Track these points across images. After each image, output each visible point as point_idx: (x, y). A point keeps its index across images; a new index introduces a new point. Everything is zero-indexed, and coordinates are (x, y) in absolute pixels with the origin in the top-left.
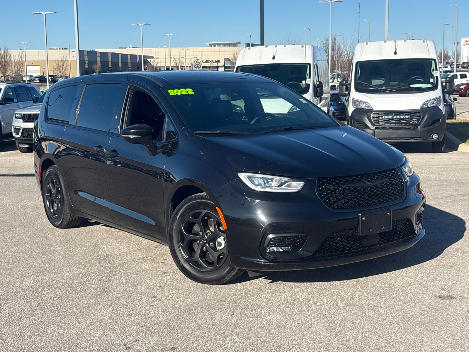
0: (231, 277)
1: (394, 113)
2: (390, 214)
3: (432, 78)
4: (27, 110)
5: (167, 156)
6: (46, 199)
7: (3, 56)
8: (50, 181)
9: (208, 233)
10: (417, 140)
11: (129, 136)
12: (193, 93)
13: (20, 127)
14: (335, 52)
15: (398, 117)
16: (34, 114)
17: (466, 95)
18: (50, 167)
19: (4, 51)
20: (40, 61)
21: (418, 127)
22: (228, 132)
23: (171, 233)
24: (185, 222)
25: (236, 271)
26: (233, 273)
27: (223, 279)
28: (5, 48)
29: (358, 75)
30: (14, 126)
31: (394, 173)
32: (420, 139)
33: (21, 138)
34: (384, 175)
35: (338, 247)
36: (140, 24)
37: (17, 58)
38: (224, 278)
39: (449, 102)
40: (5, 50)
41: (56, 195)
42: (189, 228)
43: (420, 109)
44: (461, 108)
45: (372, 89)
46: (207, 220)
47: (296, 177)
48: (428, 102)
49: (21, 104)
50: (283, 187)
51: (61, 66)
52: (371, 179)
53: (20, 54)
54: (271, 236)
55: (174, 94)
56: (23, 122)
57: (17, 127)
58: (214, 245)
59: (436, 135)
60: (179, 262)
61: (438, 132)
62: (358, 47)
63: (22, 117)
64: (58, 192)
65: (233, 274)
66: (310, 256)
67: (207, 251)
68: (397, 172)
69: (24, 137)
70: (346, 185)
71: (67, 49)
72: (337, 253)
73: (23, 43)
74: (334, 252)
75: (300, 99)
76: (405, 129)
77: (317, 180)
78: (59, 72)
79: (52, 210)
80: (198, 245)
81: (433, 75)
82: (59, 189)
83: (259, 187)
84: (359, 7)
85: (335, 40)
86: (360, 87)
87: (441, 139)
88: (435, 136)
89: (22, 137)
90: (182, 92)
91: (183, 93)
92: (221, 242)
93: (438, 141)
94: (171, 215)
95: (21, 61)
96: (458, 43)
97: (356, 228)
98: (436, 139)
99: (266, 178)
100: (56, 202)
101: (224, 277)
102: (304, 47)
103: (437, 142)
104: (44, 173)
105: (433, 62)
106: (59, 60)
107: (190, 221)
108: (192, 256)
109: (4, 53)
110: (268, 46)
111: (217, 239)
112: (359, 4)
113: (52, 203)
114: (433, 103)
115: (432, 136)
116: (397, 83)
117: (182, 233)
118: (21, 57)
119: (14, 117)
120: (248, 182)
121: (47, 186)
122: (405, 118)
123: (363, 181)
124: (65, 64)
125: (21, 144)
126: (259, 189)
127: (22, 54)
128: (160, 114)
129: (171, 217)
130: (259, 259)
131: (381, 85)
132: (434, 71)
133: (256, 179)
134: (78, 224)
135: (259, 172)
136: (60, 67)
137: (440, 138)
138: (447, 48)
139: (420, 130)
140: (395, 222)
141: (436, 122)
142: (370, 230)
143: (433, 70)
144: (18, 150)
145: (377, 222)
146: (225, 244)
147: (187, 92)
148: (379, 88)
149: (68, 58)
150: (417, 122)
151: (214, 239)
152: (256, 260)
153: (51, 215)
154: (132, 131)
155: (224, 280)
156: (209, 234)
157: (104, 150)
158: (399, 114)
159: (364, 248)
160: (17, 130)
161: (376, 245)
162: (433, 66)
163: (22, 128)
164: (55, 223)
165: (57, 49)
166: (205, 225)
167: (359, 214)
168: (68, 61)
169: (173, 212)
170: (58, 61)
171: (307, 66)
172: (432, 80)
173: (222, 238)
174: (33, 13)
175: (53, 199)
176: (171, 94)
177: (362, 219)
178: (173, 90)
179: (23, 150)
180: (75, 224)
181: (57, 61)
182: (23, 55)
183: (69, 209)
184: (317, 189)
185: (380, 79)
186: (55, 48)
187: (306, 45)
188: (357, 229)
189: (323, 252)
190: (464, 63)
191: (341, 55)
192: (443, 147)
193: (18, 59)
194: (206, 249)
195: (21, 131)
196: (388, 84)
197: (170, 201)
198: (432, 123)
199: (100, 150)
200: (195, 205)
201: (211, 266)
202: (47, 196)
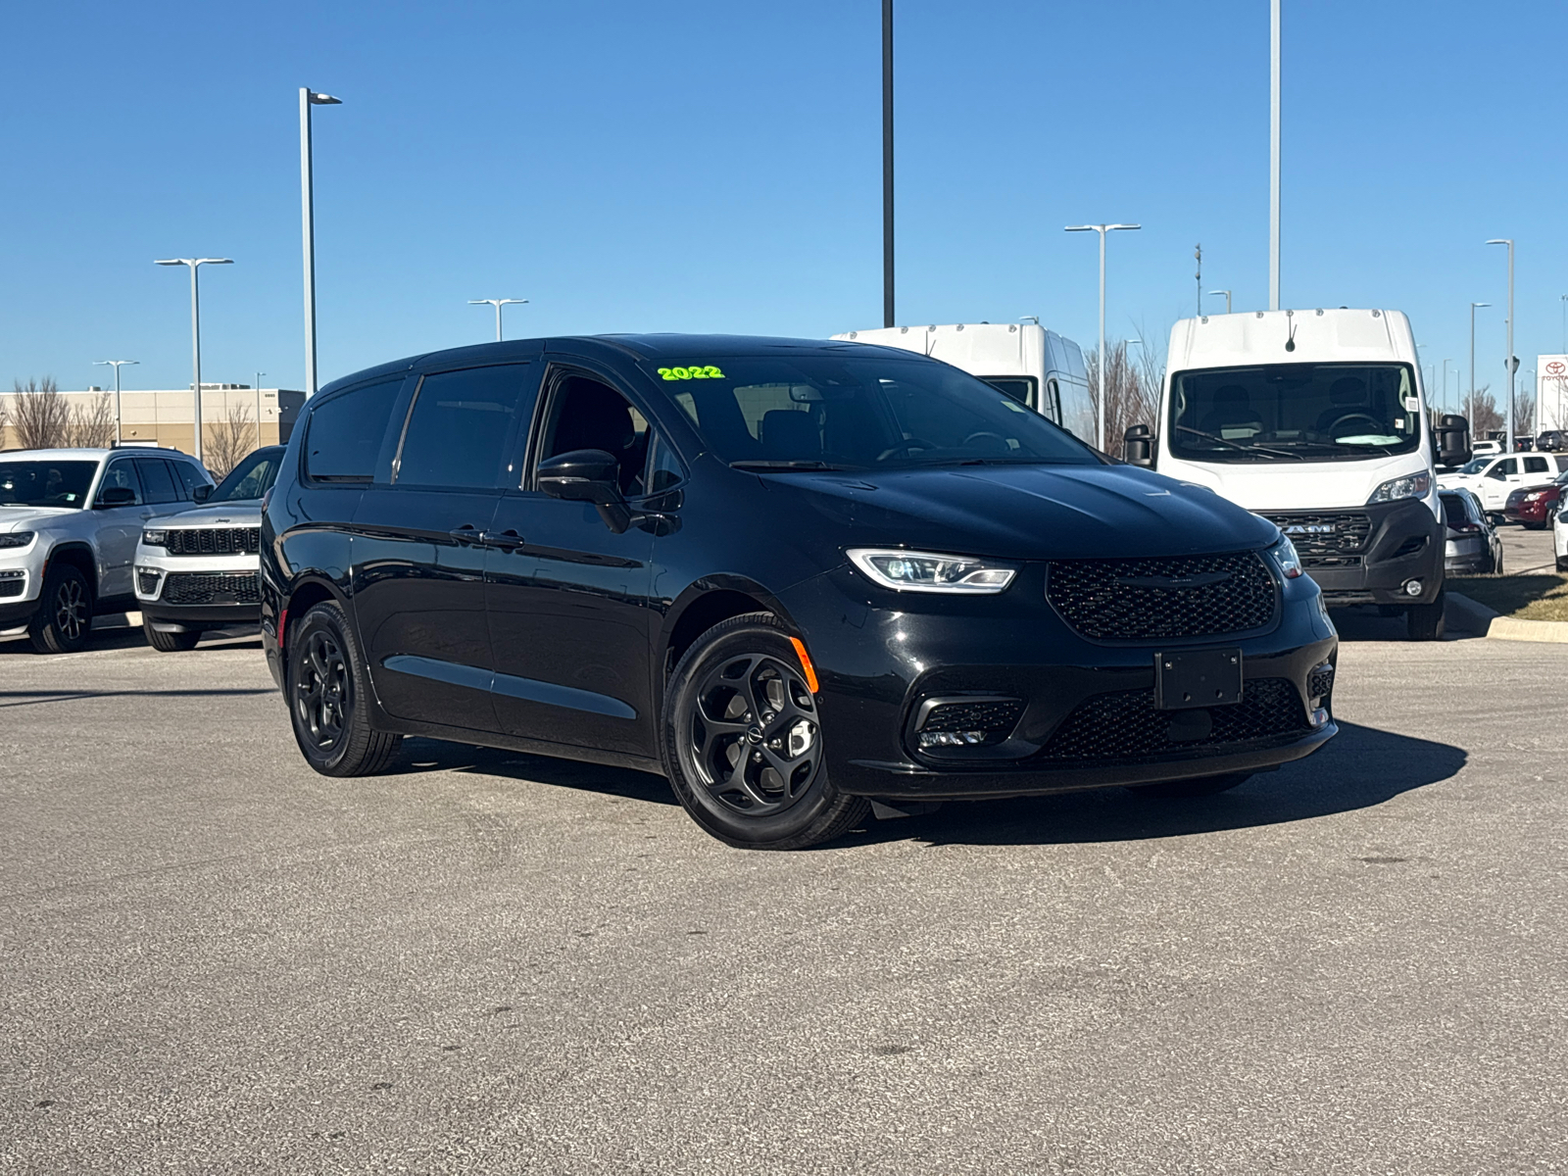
0: (827, 825)
1: (1288, 517)
2: (1238, 660)
3: (1403, 418)
4: (180, 520)
5: (657, 535)
6: (299, 698)
7: (38, 408)
8: (312, 646)
9: (769, 714)
10: (1359, 599)
11: (558, 479)
12: (723, 376)
13: (158, 569)
14: (1119, 395)
15: (1300, 529)
16: (203, 532)
17: (1545, 522)
18: (314, 607)
19: (43, 393)
20: (160, 425)
21: (1359, 558)
22: (818, 464)
23: (670, 720)
24: (708, 689)
25: (840, 808)
26: (834, 813)
27: (807, 830)
28: (48, 382)
29: (1180, 412)
30: (139, 568)
31: (1248, 562)
32: (1368, 596)
33: (159, 604)
34: (1223, 565)
35: (1105, 736)
36: (494, 302)
37: (88, 414)
38: (810, 828)
39: (1478, 526)
40: (46, 390)
41: (329, 683)
42: (717, 704)
43: (1367, 505)
44: (1527, 558)
45: (1221, 449)
46: (765, 682)
47: (995, 557)
48: (1390, 486)
49: (153, 508)
50: (962, 581)
51: (231, 441)
52: (1187, 571)
53: (97, 399)
54: (931, 704)
55: (672, 378)
56: (168, 556)
57: (149, 571)
58: (783, 746)
59: (1415, 582)
60: (690, 795)
61: (1421, 576)
62: (1180, 329)
63: (167, 538)
64: (335, 676)
65: (833, 817)
66: (1032, 756)
67: (765, 763)
68: (1258, 562)
69: (169, 600)
70: (1122, 582)
71: (247, 387)
72: (1102, 752)
73: (113, 363)
74: (1094, 750)
75: (1004, 403)
76: (1323, 564)
77: (1047, 566)
78: (221, 460)
79: (314, 729)
80: (741, 747)
81: (1404, 410)
82: (340, 667)
83: (902, 582)
84: (1199, 258)
85: (1119, 356)
86: (1187, 444)
87: (1430, 594)
88: (1412, 587)
89: (163, 600)
90: (693, 373)
91: (696, 376)
92: (802, 736)
93: (1422, 600)
94: (667, 679)
95: (100, 426)
96: (1516, 360)
97: (1150, 690)
98: (1418, 596)
99: (917, 560)
100: (327, 703)
101: (808, 826)
102: (1018, 331)
103: (1422, 604)
104: (292, 627)
105: (1404, 372)
106: (224, 422)
107: (721, 687)
108: (723, 778)
109: (43, 400)
110: (910, 329)
111: (792, 728)
112: (1198, 248)
113: (316, 709)
114: (1407, 490)
115: (1405, 586)
116: (1297, 433)
117: (699, 719)
118: (101, 411)
119: (141, 540)
120: (873, 569)
121: (302, 661)
122: (1322, 533)
123: (1166, 575)
124: (242, 435)
125: (161, 623)
126: (901, 586)
127: (103, 403)
128: (626, 447)
129: (667, 686)
130: (903, 762)
131: (1249, 438)
132: (1407, 398)
133: (895, 562)
134: (388, 765)
135: (901, 545)
136: (226, 443)
137: (1426, 593)
138: (1488, 387)
139: (1367, 568)
140: (1252, 685)
141: (1415, 546)
142: (1185, 698)
143: (1405, 394)
144: (147, 644)
145: (1203, 678)
146: (812, 740)
147: (707, 373)
148: (1242, 448)
149: (252, 415)
150: (1357, 544)
151: (783, 727)
152: (896, 765)
153: (311, 741)
154: (566, 465)
155: (810, 835)
156: (769, 717)
157: (481, 535)
158: (1302, 520)
159: (1171, 746)
160: (149, 581)
161: (1204, 743)
162: (1405, 385)
163: (166, 573)
164: (324, 762)
165: (217, 387)
166: (761, 695)
167: (1156, 655)
168: (252, 425)
169: (672, 671)
170: (221, 424)
171: (1026, 384)
172: (1400, 424)
173: (805, 724)
174: (156, 262)
175: (320, 697)
176: (665, 377)
177: (1164, 667)
178: (671, 368)
179: (162, 643)
180: (381, 762)
181: (217, 427)
182: (106, 405)
183: (368, 719)
184: (1049, 587)
185: (1246, 425)
186: (210, 385)
187: (1022, 326)
188: (1153, 693)
189: (1064, 748)
190: (1546, 435)
191: (1138, 405)
192: (1440, 624)
193: (91, 417)
194: (762, 756)
195: (161, 583)
196: (1268, 435)
197: (667, 643)
198: (1403, 547)
199: (468, 537)
200: (734, 641)
201: (772, 800)
202: (301, 689)
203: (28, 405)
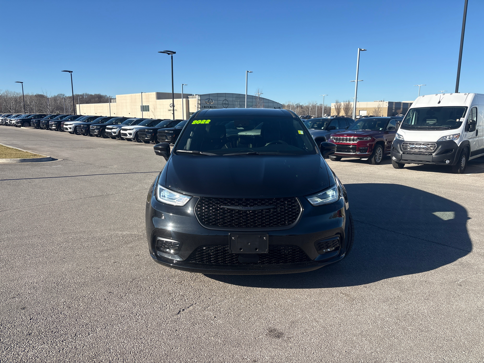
2: (267, 238)
12: (209, 123)
20: (367, 108)
22: (199, 153)
35: (211, 258)
50: (176, 201)
54: (158, 238)
66: (184, 261)
72: (211, 263)
74: (207, 262)
91: (201, 123)
102: (467, 95)
124: (379, 109)
136: (376, 111)
140: (277, 247)
142: (240, 250)
147: (205, 122)
159: (241, 264)
161: (256, 264)
168: (381, 108)
170: (376, 108)
171: (464, 108)
184: (197, 206)
189: (197, 260)
203: (345, 104)
